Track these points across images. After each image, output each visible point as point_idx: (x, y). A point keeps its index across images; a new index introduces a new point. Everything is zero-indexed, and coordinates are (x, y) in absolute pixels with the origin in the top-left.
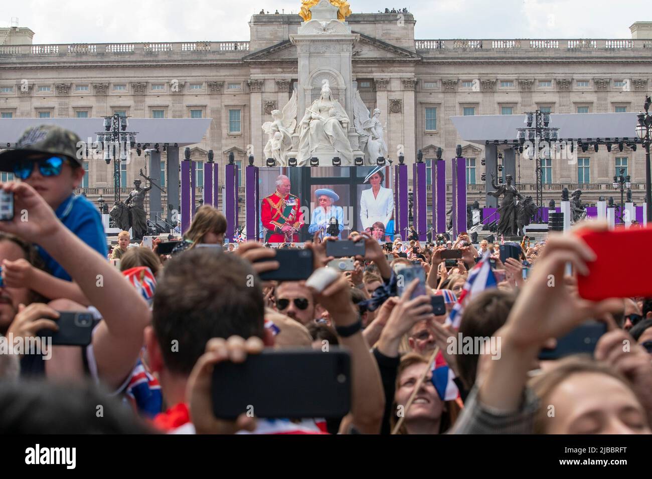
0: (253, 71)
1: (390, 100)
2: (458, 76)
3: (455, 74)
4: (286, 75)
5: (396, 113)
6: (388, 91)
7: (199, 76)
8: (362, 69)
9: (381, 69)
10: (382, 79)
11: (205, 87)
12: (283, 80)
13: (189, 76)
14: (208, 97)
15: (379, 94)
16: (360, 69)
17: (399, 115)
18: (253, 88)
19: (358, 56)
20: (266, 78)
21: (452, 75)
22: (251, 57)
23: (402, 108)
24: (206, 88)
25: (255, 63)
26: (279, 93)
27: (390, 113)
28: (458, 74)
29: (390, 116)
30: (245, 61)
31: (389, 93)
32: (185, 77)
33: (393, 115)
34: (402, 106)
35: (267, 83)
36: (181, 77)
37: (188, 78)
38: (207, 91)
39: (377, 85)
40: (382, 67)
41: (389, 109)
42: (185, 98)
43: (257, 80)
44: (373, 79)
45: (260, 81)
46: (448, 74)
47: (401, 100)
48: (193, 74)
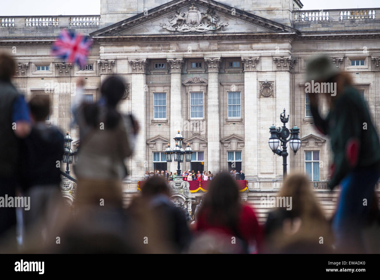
0: (102, 49)
1: (260, 82)
2: (344, 52)
3: (341, 51)
4: (140, 54)
5: (267, 97)
6: (257, 72)
7: (45, 56)
8: (227, 46)
9: (249, 46)
10: (251, 57)
11: (53, 68)
12: (137, 60)
13: (33, 56)
14: (56, 80)
15: (246, 75)
16: (224, 46)
17: (270, 99)
18: (102, 70)
19: (223, 31)
20: (118, 57)
21: (337, 52)
22: (100, 34)
23: (274, 92)
24: (54, 70)
25: (105, 40)
26: (132, 75)
27: (260, 98)
28: (345, 50)
29: (260, 101)
30: (93, 37)
31: (259, 74)
32: (29, 56)
33: (263, 99)
34: (275, 88)
35: (119, 63)
36: (25, 56)
37: (32, 58)
38: (54, 73)
39: (245, 64)
40: (251, 43)
41: (259, 92)
42: (30, 81)
43: (107, 60)
44: (240, 58)
45: (111, 61)
46: (332, 51)
47: (273, 82)
48: (38, 54)
